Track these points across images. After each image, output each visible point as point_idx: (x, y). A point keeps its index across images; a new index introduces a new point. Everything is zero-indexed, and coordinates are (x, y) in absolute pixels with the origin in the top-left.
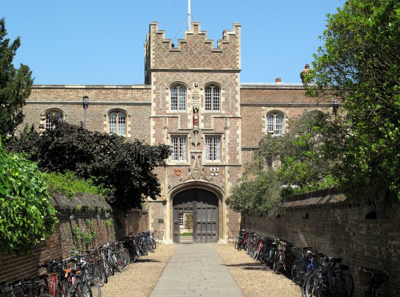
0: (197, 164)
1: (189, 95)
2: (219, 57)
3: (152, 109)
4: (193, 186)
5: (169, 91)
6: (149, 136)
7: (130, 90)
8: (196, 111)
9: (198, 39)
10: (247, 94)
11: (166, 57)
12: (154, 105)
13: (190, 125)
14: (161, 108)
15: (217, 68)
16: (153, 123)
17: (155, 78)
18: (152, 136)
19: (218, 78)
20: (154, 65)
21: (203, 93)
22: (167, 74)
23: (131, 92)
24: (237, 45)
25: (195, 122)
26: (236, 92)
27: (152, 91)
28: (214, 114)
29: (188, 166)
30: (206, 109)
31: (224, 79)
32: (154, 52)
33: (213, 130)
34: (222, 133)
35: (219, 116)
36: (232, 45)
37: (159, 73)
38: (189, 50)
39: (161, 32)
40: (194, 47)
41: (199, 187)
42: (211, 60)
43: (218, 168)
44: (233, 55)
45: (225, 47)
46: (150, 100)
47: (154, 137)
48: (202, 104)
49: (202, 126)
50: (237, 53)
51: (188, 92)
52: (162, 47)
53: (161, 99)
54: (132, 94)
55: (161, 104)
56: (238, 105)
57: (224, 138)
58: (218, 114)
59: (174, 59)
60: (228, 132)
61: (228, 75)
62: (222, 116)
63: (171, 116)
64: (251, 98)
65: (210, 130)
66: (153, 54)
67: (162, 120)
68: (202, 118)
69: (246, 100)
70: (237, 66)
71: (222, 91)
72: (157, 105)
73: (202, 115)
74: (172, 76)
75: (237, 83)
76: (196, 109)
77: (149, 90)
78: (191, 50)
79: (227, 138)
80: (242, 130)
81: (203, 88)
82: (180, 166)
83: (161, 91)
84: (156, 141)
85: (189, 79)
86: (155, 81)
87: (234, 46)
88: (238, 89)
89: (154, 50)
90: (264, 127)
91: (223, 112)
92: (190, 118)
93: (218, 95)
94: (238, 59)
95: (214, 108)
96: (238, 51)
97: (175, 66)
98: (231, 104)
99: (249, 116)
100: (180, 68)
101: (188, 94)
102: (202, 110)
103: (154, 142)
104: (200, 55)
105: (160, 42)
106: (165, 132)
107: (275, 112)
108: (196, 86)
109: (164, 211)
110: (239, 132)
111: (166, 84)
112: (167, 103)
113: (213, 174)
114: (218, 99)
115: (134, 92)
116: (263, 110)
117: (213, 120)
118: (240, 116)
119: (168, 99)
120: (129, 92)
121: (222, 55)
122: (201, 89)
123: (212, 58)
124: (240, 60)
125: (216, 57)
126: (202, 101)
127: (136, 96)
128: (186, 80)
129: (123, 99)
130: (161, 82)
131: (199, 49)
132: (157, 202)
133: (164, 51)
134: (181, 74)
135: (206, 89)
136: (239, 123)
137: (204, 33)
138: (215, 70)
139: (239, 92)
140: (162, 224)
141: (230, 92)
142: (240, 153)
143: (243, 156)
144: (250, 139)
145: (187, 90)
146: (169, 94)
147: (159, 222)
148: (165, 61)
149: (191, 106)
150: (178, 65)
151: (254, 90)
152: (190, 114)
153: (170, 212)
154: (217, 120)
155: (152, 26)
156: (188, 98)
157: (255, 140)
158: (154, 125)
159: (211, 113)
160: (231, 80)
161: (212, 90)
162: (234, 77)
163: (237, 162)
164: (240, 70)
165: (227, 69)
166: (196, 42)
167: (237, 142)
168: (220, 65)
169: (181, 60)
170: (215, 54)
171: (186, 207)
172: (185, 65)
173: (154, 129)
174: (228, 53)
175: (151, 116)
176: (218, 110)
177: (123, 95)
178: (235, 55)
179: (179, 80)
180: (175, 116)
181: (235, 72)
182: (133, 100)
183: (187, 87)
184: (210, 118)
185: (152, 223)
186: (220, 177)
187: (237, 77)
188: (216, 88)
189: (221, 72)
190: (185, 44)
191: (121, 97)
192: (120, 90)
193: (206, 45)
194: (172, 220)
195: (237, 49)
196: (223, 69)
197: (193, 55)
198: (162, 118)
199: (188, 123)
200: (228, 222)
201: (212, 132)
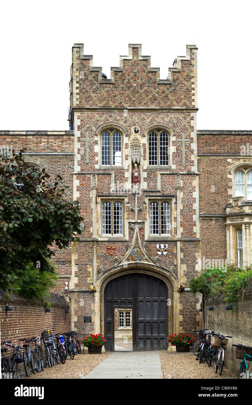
0: (137, 239)
1: (126, 144)
2: (167, 92)
3: (76, 163)
4: (134, 269)
5: (98, 138)
7: (45, 137)
8: (136, 165)
9: (139, 68)
10: (207, 142)
11: (94, 92)
12: (78, 157)
13: (128, 185)
14: (87, 162)
15: (163, 105)
16: (76, 183)
17: (79, 120)
19: (167, 120)
20: (78, 103)
21: (144, 141)
22: (96, 115)
23: (45, 140)
24: (192, 75)
25: (135, 180)
26: (192, 139)
28: (161, 169)
29: (125, 241)
30: (150, 164)
31: (175, 121)
32: (78, 85)
33: (159, 192)
34: (173, 196)
35: (168, 172)
36: (185, 74)
37: (86, 114)
38: (125, 82)
39: (88, 58)
40: (132, 78)
41: (141, 272)
42: (157, 95)
43: (167, 245)
44: (187, 89)
45: (175, 77)
46: (73, 151)
48: (145, 156)
49: (144, 186)
50: (193, 86)
51: (126, 140)
52: (90, 78)
53: (88, 150)
54: (48, 142)
55: (87, 156)
56: (194, 158)
57: (176, 203)
58: (167, 169)
59: (105, 94)
60: (180, 195)
61: (181, 116)
62: (171, 172)
63: (101, 172)
64: (212, 148)
65: (156, 192)
66: (77, 88)
67: (89, 179)
68: (144, 175)
69: (206, 149)
70: (193, 103)
71: (172, 139)
72: (83, 158)
73: (144, 171)
74: (103, 118)
76: (136, 162)
77: (72, 137)
78: (129, 82)
79: (179, 201)
80: (201, 191)
81: (146, 135)
82: (115, 242)
83: (87, 139)
85: (126, 122)
86: (79, 124)
87: (188, 76)
88: (194, 135)
89: (77, 82)
91: (174, 167)
92: (128, 175)
93: (167, 145)
94: (194, 95)
95: (161, 162)
96: (193, 83)
97: (107, 103)
98: (184, 156)
99: (210, 173)
100: (113, 107)
101: (125, 142)
102: (145, 164)
104: (141, 88)
105: (86, 71)
106: (93, 194)
107: (246, 167)
109: (92, 305)
110: (196, 195)
111: (94, 129)
112: (96, 154)
113: (160, 253)
114: (167, 150)
115: (50, 140)
116: (229, 164)
117: (159, 177)
118: (197, 172)
119: (98, 149)
120: (43, 140)
121: (172, 89)
122: (144, 136)
123: (158, 92)
125: (164, 92)
126: (145, 152)
127: (54, 145)
128: (122, 123)
129: (35, 149)
130: (88, 126)
131: (139, 81)
132: (82, 292)
133: (92, 84)
134: (115, 115)
135: (150, 136)
136: (196, 182)
137: (146, 60)
138: (162, 109)
139: (195, 139)
140: (89, 323)
141: (183, 140)
142: (198, 223)
143: (201, 228)
144: (212, 204)
145: (124, 137)
146: (99, 143)
147: (85, 321)
148: (94, 98)
149: (130, 159)
150: (111, 103)
151: (217, 136)
152: (127, 170)
153: (101, 307)
154: (166, 178)
155: (75, 50)
156: (126, 148)
157: (219, 205)
158: (78, 185)
159: (157, 169)
160: (184, 122)
161: (159, 137)
162: (188, 119)
163: (194, 236)
164: (197, 110)
165: (179, 108)
166: (135, 71)
167: (194, 208)
168: (169, 103)
169: (115, 96)
170: (162, 88)
171: (123, 300)
172: (121, 103)
173: (78, 190)
174: (180, 86)
175: (74, 173)
176: (167, 164)
177: (35, 145)
178: (190, 89)
179: (113, 124)
180: (107, 172)
181: (190, 112)
182: (49, 151)
183: (123, 133)
184: (156, 176)
185: (74, 322)
186: (170, 257)
187: (192, 118)
188: (164, 133)
189: (170, 112)
190: (120, 74)
191: (32, 147)
192: (31, 137)
193: (150, 75)
194: (103, 319)
195: (192, 80)
196: (173, 108)
197: (132, 89)
198: (89, 176)
199: (126, 182)
200: (182, 320)
201: (159, 194)
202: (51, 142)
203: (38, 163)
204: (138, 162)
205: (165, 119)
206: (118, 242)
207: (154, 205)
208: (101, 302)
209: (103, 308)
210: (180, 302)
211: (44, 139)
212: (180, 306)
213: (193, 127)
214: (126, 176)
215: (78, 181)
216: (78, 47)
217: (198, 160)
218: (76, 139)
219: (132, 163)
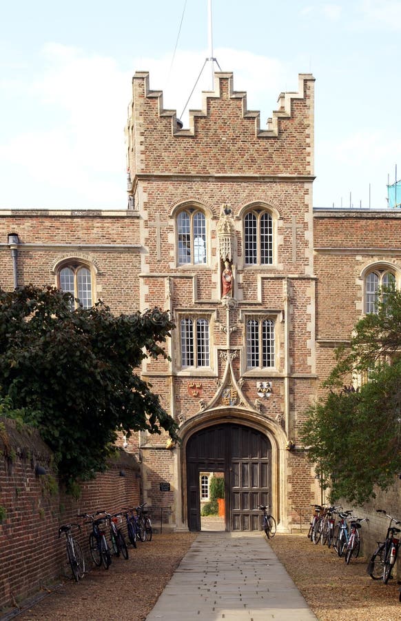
0: (229, 374)
1: (213, 231)
2: (271, 150)
3: (143, 259)
4: (225, 417)
5: (172, 222)
7: (99, 220)
9: (230, 111)
10: (327, 229)
11: (165, 149)
12: (145, 251)
13: (216, 294)
14: (159, 259)
15: (267, 173)
16: (144, 289)
17: (146, 194)
20: (143, 166)
21: (239, 226)
22: (169, 186)
23: (99, 225)
24: (306, 122)
25: (227, 287)
26: (306, 224)
27: (141, 222)
28: (262, 271)
29: (213, 377)
30: (246, 262)
32: (142, 139)
33: (259, 304)
34: (279, 312)
35: (273, 275)
36: (296, 122)
37: (155, 184)
38: (210, 134)
39: (155, 95)
40: (221, 128)
41: (236, 422)
42: (256, 155)
44: (300, 145)
45: (282, 126)
46: (138, 241)
48: (239, 251)
50: (308, 141)
51: (212, 225)
52: (159, 128)
53: (159, 240)
54: (102, 228)
55: (158, 250)
56: (310, 253)
57: (283, 322)
58: (270, 271)
59: (183, 153)
60: (289, 309)
61: (290, 188)
62: (277, 275)
63: (178, 274)
64: (334, 238)
65: (255, 304)
66: (141, 143)
67: (162, 284)
68: (239, 279)
69: (326, 241)
70: (308, 168)
71: (276, 223)
72: (152, 252)
74: (180, 191)
76: (227, 260)
77: (136, 221)
78: (215, 134)
79: (288, 319)
80: (317, 304)
81: (241, 217)
82: (200, 377)
83: (158, 224)
85: (212, 197)
86: (146, 200)
87: (300, 124)
88: (309, 217)
89: (141, 134)
90: (360, 298)
91: (280, 267)
92: (216, 279)
93: (271, 232)
94: (309, 155)
95: (262, 259)
96: (308, 136)
97: (185, 168)
98: (294, 250)
99: (331, 276)
100: (193, 173)
101: (210, 229)
102: (240, 262)
104: (233, 144)
105: (153, 116)
106: (168, 307)
107: (381, 268)
109: (170, 466)
110: (311, 309)
111: (167, 207)
112: (170, 247)
113: (261, 395)
114: (271, 240)
115: (106, 225)
116: (358, 263)
117: (259, 282)
118: (313, 276)
119: (172, 238)
120: (96, 225)
121: (277, 146)
122: (238, 219)
123: (257, 151)
124: (313, 155)
125: (266, 150)
126: (239, 243)
127: (111, 232)
128: (206, 198)
129: (86, 237)
130: (158, 202)
131: (230, 132)
132: (157, 449)
133: (163, 137)
134: (197, 186)
135: (247, 218)
136: (311, 291)
137: (240, 98)
138: (264, 178)
139: (311, 225)
140: (167, 492)
141: (294, 226)
142: (313, 352)
143: (318, 358)
144: (333, 323)
145: (210, 220)
146: (174, 230)
147: (161, 489)
148: (166, 158)
149: (218, 253)
150: (190, 168)
151: (341, 221)
152: (215, 271)
153: (182, 470)
154: (268, 284)
155: (137, 82)
156: (212, 238)
157: (343, 325)
158: (147, 292)
159: (256, 270)
160: (295, 199)
161: (258, 221)
162: (301, 193)
163: (308, 370)
164: (314, 178)
165: (288, 175)
166: (225, 116)
167: (308, 329)
168: (273, 167)
169: (196, 156)
170: (263, 143)
171: (211, 460)
172: (205, 167)
173: (147, 301)
174: (289, 140)
175: (141, 275)
176: (271, 262)
177: (85, 231)
178: (304, 145)
179: (194, 200)
180: (187, 274)
181: (303, 182)
182: (105, 241)
183: (209, 214)
184: (254, 280)
185: (148, 490)
186: (275, 400)
187: (307, 192)
188: (266, 215)
189: (275, 182)
190: (203, 120)
191: (81, 236)
192: (79, 220)
193: (246, 122)
194: (185, 486)
195: (307, 131)
196: (280, 175)
197: (220, 145)
198: (162, 279)
199: (213, 289)
200: (290, 491)
201: (260, 308)
202: (108, 227)
203: (90, 259)
205: (269, 193)
206: (203, 377)
207: (253, 324)
208: (182, 463)
209: (185, 472)
210: (289, 465)
211: (98, 223)
212: (289, 470)
213: (307, 206)
214: (213, 281)
215: (147, 287)
216: (142, 78)
217: (315, 257)
218: (142, 224)
219: (222, 260)
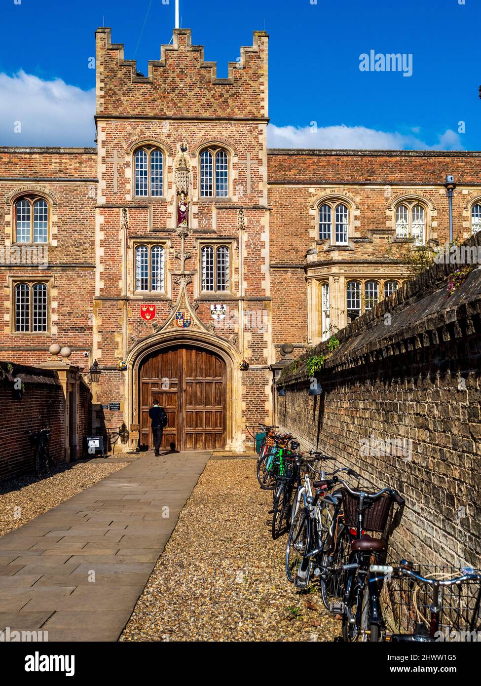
0: (183, 297)
1: (170, 167)
2: (226, 95)
3: (99, 192)
4: (178, 339)
5: (129, 158)
6: (93, 244)
7: (58, 156)
8: (183, 193)
9: (187, 61)
10: (280, 165)
11: (124, 94)
12: (102, 184)
13: (172, 223)
14: (115, 191)
15: (220, 113)
16: (99, 219)
17: (104, 134)
18: (98, 243)
19: (225, 134)
20: (102, 109)
21: (194, 162)
22: (128, 126)
23: (58, 161)
24: (260, 72)
25: (182, 217)
26: (260, 161)
27: (99, 158)
28: (217, 202)
29: (166, 300)
30: (202, 195)
31: (237, 136)
32: (102, 85)
33: (215, 232)
34: (234, 239)
35: (227, 206)
36: (251, 72)
37: (114, 123)
38: (168, 81)
39: (116, 47)
40: (178, 76)
42: (212, 100)
44: (254, 92)
45: (238, 75)
46: (96, 176)
47: (102, 246)
48: (195, 184)
49: (194, 224)
50: (262, 88)
51: (168, 161)
52: (119, 76)
53: (116, 175)
54: (60, 163)
55: (115, 183)
56: (263, 187)
57: (238, 248)
58: (225, 202)
59: (140, 97)
60: (244, 237)
61: (244, 128)
62: (232, 206)
63: (134, 205)
64: (287, 173)
65: (210, 232)
66: (101, 89)
67: (118, 214)
68: (194, 209)
69: (279, 176)
70: (262, 112)
71: (233, 159)
72: (109, 186)
73: (194, 203)
74: (138, 130)
75: (261, 145)
76: (183, 192)
77: (94, 157)
78: (173, 81)
79: (243, 245)
80: (272, 232)
81: (197, 154)
82: (153, 300)
83: (115, 160)
84: (106, 253)
85: (169, 136)
86: (104, 139)
87: (255, 74)
88: (263, 155)
89: (102, 81)
90: (313, 227)
91: (235, 199)
92: (172, 209)
93: (226, 168)
94: (263, 99)
95: (217, 192)
96: (262, 84)
97: (144, 110)
98: (249, 183)
99: (285, 207)
100: (151, 115)
101: (167, 165)
102: (195, 195)
103: (103, 254)
104: (191, 90)
105: (113, 65)
106: (122, 235)
107: (333, 199)
108: (183, 150)
109: (121, 387)
110: (265, 237)
111: (125, 145)
112: (127, 181)
114: (226, 175)
115: (64, 161)
116: (311, 195)
117: (214, 212)
118: (266, 205)
119: (129, 173)
120: (53, 161)
121: (232, 92)
122: (194, 156)
123: (213, 96)
124: (266, 100)
126: (195, 178)
127: (69, 167)
128: (163, 137)
129: (43, 173)
130: (116, 141)
131: (188, 80)
132: (107, 370)
133: (122, 83)
134: (154, 125)
135: (202, 156)
136: (265, 219)
137: (198, 50)
138: (219, 119)
139: (265, 161)
140: (117, 412)
141: (249, 162)
142: (267, 276)
143: (272, 282)
144: (287, 249)
145: (167, 156)
146: (131, 166)
148: (125, 102)
149: (174, 187)
150: (148, 110)
151: (294, 157)
152: (171, 203)
154: (224, 214)
155: (99, 35)
156: (169, 172)
157: (297, 252)
158: (103, 222)
159: (211, 202)
160: (250, 138)
161: (214, 158)
162: (255, 133)
163: (262, 293)
164: (268, 120)
165: (243, 117)
166: (182, 66)
167: (262, 255)
168: (229, 110)
169: (154, 100)
170: (219, 89)
172: (162, 110)
173: (102, 230)
174: (244, 88)
175: (97, 205)
176: (226, 195)
177: (43, 166)
178: (258, 91)
179: (151, 138)
180: (142, 205)
181: (258, 124)
182: (62, 175)
183: (166, 151)
184: (210, 210)
187: (260, 133)
188: (222, 153)
189: (230, 123)
190: (162, 69)
191: (38, 170)
192: (37, 156)
193: (203, 71)
194: (135, 406)
195: (261, 80)
196: (235, 117)
197: (177, 91)
198: (117, 210)
199: (168, 219)
200: (244, 409)
201: (214, 235)
202: (65, 163)
203: (47, 191)
204: (185, 191)
205: (223, 133)
206: (157, 300)
207: (207, 251)
208: (133, 384)
210: (243, 384)
211: (56, 159)
212: (244, 389)
214: (169, 211)
215: (103, 217)
216: (103, 32)
217: (269, 190)
218: (100, 160)
